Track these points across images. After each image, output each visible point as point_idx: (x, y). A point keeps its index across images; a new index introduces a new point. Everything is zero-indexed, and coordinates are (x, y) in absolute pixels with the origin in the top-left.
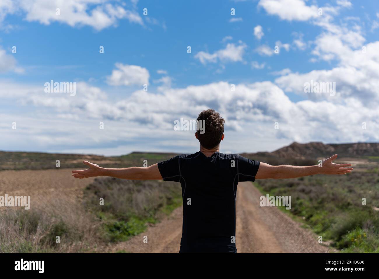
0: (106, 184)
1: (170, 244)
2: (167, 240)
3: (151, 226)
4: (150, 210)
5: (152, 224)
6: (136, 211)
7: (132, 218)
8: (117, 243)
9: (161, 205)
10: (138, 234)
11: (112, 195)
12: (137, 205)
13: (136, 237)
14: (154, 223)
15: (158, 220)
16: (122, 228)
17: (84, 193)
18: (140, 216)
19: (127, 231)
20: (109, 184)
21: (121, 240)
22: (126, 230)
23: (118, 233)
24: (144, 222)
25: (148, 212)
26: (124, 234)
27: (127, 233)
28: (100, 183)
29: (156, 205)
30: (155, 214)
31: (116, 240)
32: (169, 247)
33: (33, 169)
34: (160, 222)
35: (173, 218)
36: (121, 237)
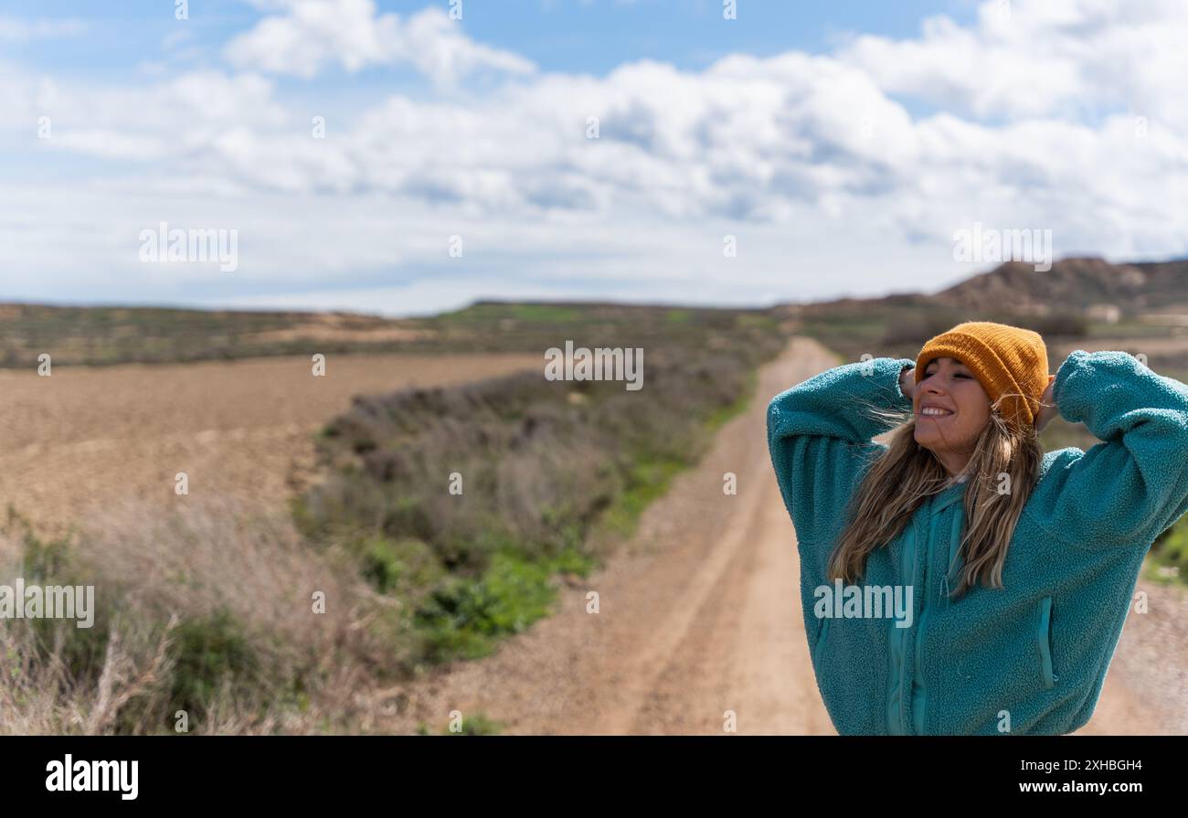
0: (394, 416)
1: (663, 677)
2: (648, 654)
3: (571, 586)
4: (564, 521)
5: (575, 579)
6: (513, 527)
7: (497, 558)
8: (448, 671)
9: (602, 503)
10: (528, 624)
11: (419, 457)
12: (514, 503)
13: (524, 640)
14: (582, 574)
15: (597, 559)
16: (466, 604)
17: (319, 449)
18: (530, 545)
19: (486, 617)
20: (405, 415)
21: (464, 653)
22: (481, 612)
23: (450, 626)
24: (545, 569)
25: (557, 530)
26: (476, 628)
27: (484, 624)
28: (372, 412)
29: (583, 502)
30: (583, 536)
31: (442, 653)
32: (667, 697)
33: (150, 361)
34: (603, 567)
35: (650, 550)
36: (463, 643)
